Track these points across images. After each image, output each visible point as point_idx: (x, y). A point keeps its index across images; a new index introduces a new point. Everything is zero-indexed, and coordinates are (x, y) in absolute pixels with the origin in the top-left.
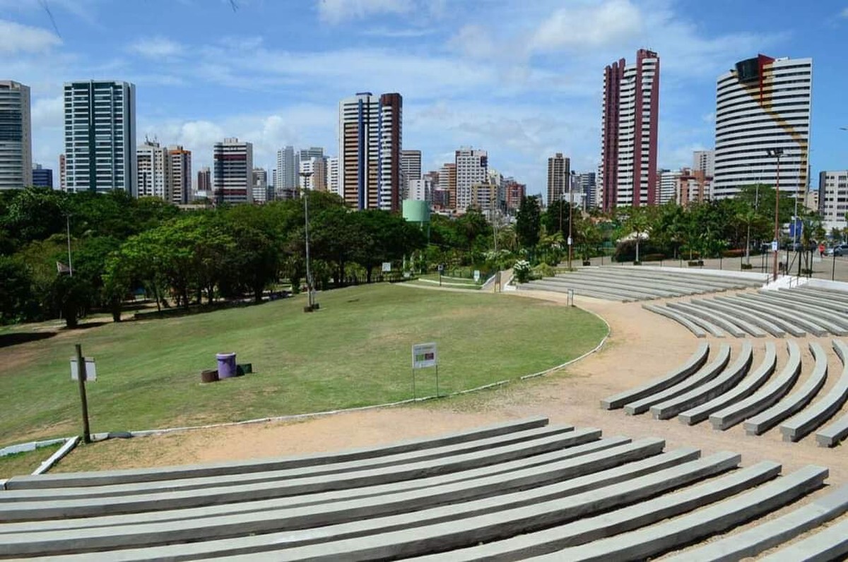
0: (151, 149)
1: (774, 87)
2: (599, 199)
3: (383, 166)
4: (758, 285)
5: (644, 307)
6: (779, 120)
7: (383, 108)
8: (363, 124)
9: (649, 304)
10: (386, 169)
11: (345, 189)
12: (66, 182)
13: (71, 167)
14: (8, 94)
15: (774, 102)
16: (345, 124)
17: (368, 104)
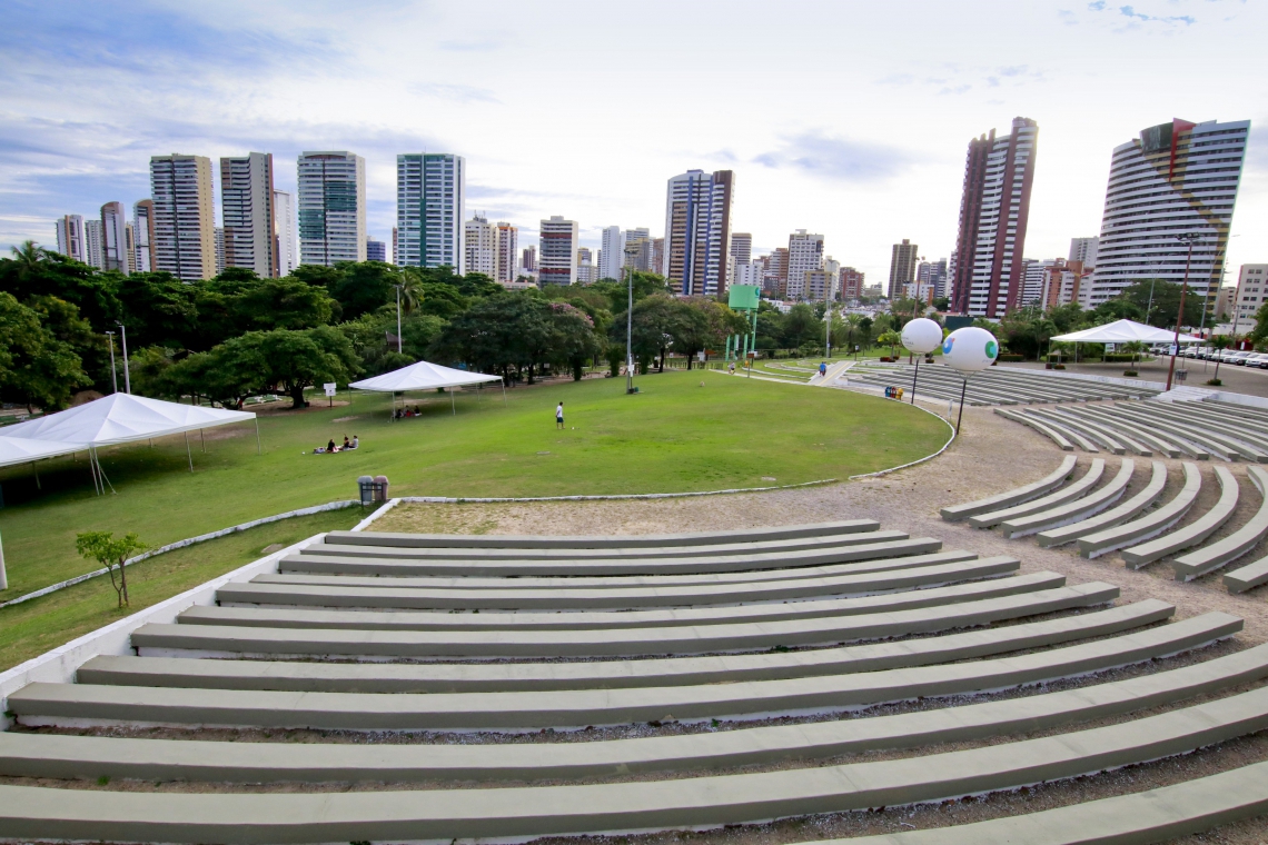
0: (480, 225)
1: (1190, 159)
2: (948, 291)
3: (711, 249)
4: (1145, 395)
5: (996, 413)
6: (1192, 200)
7: (715, 187)
8: (692, 204)
9: (1004, 410)
10: (714, 252)
11: (670, 271)
12: (398, 255)
13: (403, 241)
14: (344, 165)
15: (1187, 177)
16: (674, 203)
17: (700, 182)
